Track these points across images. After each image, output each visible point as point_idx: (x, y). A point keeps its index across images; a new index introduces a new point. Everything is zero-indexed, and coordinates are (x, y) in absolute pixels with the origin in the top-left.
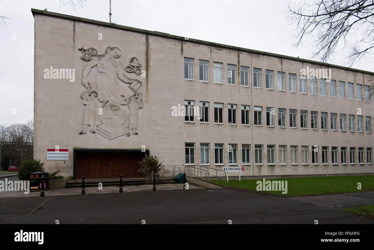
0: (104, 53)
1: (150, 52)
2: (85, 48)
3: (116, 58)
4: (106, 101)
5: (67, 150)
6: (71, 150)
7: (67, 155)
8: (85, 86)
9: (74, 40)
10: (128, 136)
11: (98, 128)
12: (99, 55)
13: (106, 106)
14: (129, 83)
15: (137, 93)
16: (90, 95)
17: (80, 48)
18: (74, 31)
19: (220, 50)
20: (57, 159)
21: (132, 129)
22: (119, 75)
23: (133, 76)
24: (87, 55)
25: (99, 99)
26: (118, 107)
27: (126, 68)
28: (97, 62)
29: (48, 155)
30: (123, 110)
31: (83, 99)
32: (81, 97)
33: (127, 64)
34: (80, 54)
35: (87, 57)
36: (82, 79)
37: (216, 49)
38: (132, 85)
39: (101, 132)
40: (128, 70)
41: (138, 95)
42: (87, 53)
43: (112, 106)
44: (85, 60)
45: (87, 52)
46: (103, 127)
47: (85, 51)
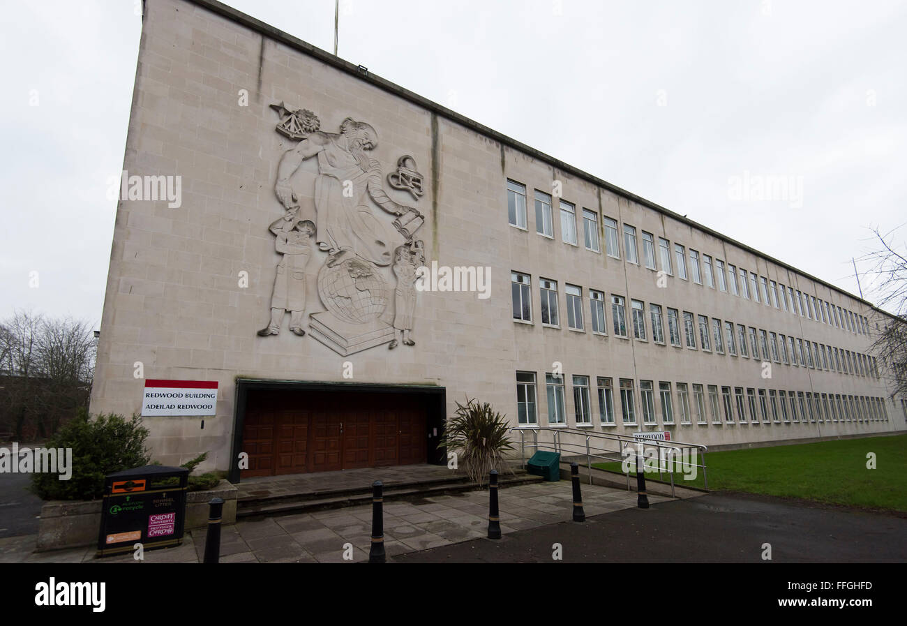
0: (337, 131)
1: (440, 152)
2: (290, 108)
3: (365, 149)
4: (337, 251)
5: (213, 385)
6: (227, 383)
7: (213, 401)
8: (282, 203)
9: (260, 82)
10: (391, 348)
11: (314, 322)
12: (326, 134)
13: (337, 262)
14: (394, 214)
15: (414, 240)
16: (295, 229)
17: (276, 103)
18: (261, 59)
19: (568, 178)
20: (176, 412)
21: (402, 331)
22: (372, 191)
23: (403, 198)
24: (292, 124)
25: (319, 244)
26: (369, 269)
27: (388, 176)
28: (318, 148)
29: (147, 401)
30: (378, 279)
31: (276, 236)
32: (270, 231)
33: (391, 168)
34: (274, 119)
35: (292, 129)
36: (276, 183)
37: (563, 175)
38: (403, 220)
39: (321, 333)
40: (393, 182)
41: (416, 246)
42: (293, 121)
43: (353, 265)
44: (286, 136)
45: (293, 117)
46: (327, 319)
47: (288, 114)
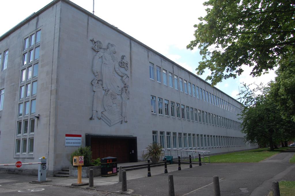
0: (106, 48)
1: (132, 53)
2: (95, 40)
3: (114, 53)
4: (108, 90)
5: (80, 136)
6: (83, 136)
7: (80, 141)
8: (94, 74)
9: (88, 32)
10: (121, 123)
11: (103, 115)
12: (104, 49)
13: (108, 94)
14: (121, 76)
16: (98, 83)
17: (91, 39)
18: (88, 23)
20: (72, 145)
21: (124, 117)
22: (116, 68)
23: (123, 70)
24: (96, 46)
25: (103, 87)
28: (102, 54)
30: (118, 99)
31: (93, 85)
32: (92, 84)
36: (92, 67)
37: (164, 60)
40: (120, 64)
41: (127, 88)
43: (112, 95)
44: (95, 50)
45: (96, 43)
